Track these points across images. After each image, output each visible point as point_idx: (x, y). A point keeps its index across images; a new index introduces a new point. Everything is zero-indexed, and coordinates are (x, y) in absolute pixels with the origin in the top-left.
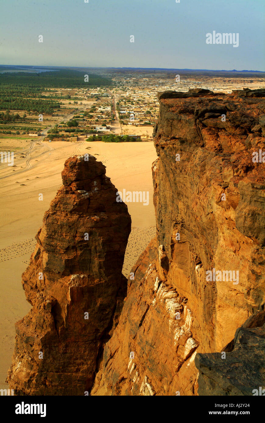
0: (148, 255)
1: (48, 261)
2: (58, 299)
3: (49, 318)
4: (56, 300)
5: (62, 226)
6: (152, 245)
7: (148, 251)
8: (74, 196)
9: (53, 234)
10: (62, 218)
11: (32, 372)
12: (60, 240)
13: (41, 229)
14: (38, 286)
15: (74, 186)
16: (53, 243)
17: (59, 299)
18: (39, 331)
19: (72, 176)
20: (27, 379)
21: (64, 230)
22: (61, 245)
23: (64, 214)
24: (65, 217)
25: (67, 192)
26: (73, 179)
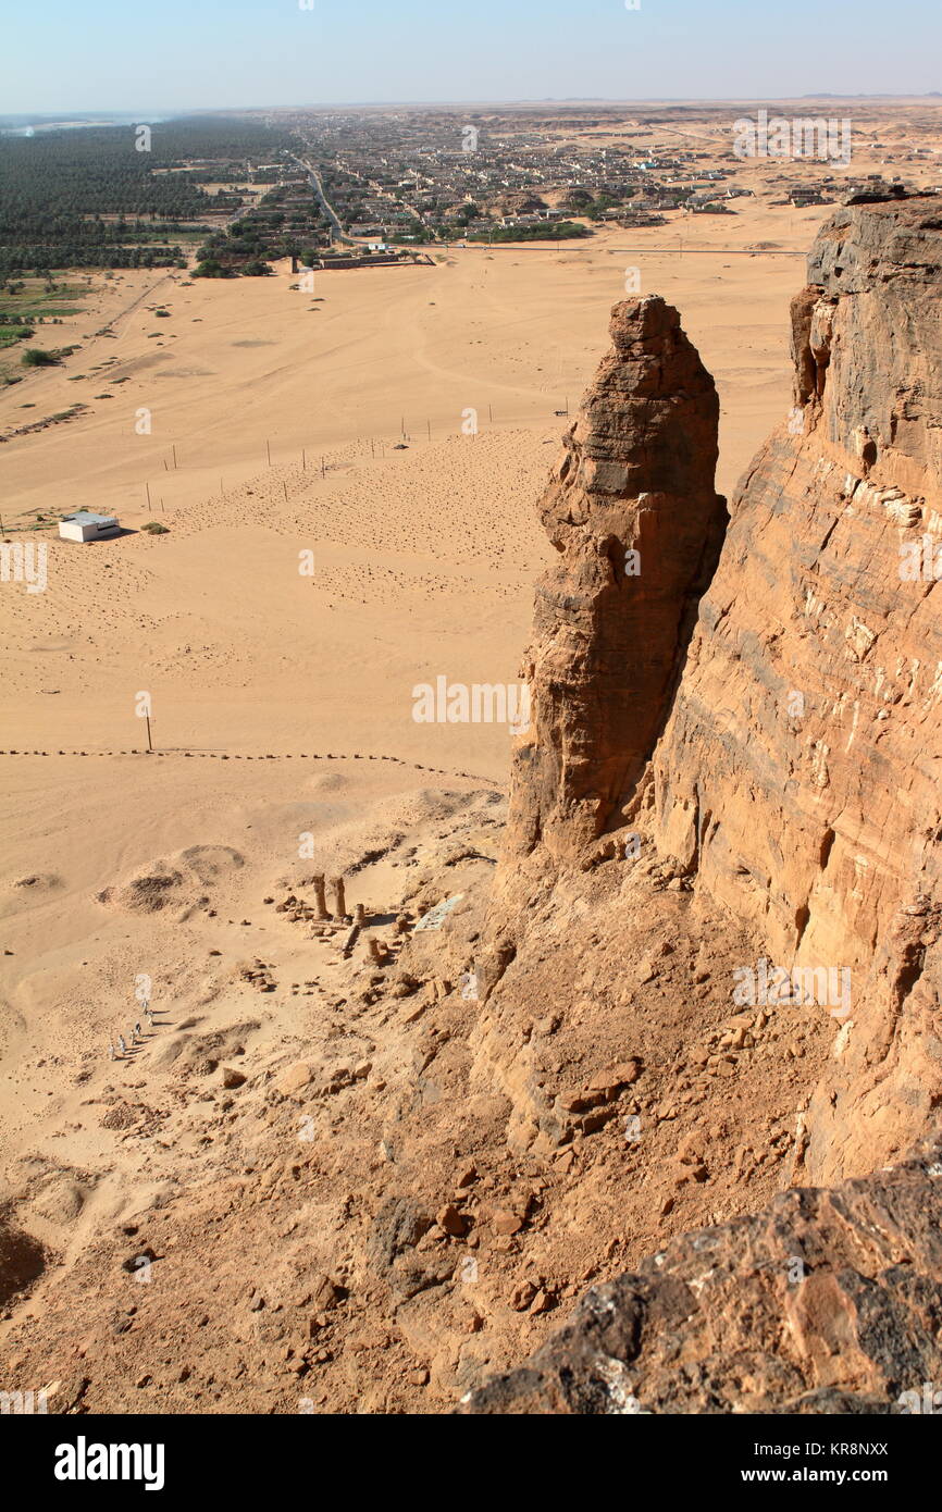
0: (771, 451)
1: (598, 473)
2: (616, 533)
3: (603, 564)
4: (615, 536)
5: (622, 415)
6: (778, 436)
7: (769, 446)
8: (639, 364)
9: (605, 429)
10: (621, 401)
11: (578, 653)
12: (617, 439)
13: (576, 424)
14: (574, 516)
15: (637, 349)
16: (606, 444)
17: (619, 533)
18: (588, 587)
19: (636, 332)
20: (570, 665)
21: (625, 421)
22: (621, 446)
23: (623, 395)
24: (625, 399)
25: (625, 360)
26: (638, 336)
